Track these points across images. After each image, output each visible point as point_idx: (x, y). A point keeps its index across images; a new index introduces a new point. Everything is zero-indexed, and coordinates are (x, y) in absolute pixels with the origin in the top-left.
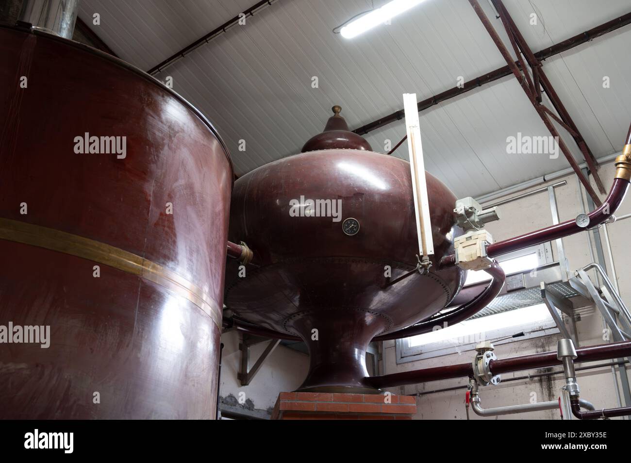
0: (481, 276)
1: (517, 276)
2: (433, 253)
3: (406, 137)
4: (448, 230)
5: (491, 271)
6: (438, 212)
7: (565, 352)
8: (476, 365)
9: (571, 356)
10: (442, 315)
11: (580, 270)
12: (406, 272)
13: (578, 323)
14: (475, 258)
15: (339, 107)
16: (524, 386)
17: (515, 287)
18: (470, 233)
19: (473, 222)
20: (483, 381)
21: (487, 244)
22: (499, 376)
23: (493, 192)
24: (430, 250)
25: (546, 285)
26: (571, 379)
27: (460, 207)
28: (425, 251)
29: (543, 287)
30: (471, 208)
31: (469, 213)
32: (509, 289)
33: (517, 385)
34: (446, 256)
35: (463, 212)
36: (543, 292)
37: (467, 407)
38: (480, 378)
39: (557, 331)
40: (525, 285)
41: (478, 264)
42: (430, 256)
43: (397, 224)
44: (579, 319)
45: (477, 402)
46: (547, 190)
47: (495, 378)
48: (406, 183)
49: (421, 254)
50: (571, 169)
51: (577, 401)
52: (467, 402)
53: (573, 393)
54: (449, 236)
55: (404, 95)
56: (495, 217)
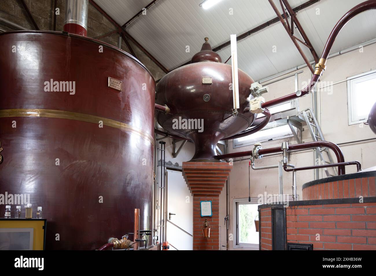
0: (260, 115)
1: (279, 113)
2: (239, 108)
3: (231, 56)
4: (248, 96)
5: (264, 113)
6: (244, 89)
7: (284, 147)
8: (254, 151)
9: (286, 149)
10: (249, 129)
11: (303, 111)
12: (230, 115)
13: (303, 132)
14: (257, 109)
15: (207, 38)
16: (280, 157)
17: (277, 118)
18: (256, 98)
19: (257, 93)
20: (256, 157)
21: (262, 103)
22: (262, 155)
23: (276, 74)
24: (238, 106)
25: (289, 117)
26: (285, 157)
27: (253, 87)
28: (236, 107)
29: (288, 118)
30: (257, 87)
31: (255, 90)
32: (275, 119)
33: (277, 156)
34: (246, 108)
35: (253, 89)
36: (288, 120)
37: (249, 167)
38: (255, 156)
39: (293, 135)
40: (282, 117)
41: (259, 111)
42: (238, 109)
43: (227, 95)
44: (303, 130)
45: (253, 165)
46: (295, 75)
47: (260, 156)
48: (230, 78)
49: (234, 108)
50: (306, 65)
51: (286, 165)
52: (249, 165)
53: (285, 162)
54: (249, 99)
55: (231, 35)
56: (266, 91)
